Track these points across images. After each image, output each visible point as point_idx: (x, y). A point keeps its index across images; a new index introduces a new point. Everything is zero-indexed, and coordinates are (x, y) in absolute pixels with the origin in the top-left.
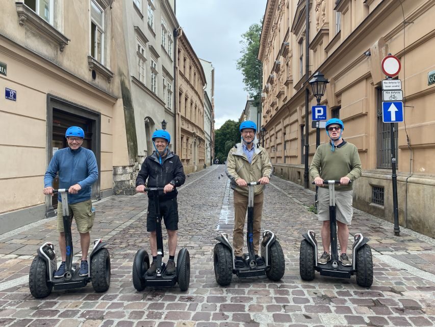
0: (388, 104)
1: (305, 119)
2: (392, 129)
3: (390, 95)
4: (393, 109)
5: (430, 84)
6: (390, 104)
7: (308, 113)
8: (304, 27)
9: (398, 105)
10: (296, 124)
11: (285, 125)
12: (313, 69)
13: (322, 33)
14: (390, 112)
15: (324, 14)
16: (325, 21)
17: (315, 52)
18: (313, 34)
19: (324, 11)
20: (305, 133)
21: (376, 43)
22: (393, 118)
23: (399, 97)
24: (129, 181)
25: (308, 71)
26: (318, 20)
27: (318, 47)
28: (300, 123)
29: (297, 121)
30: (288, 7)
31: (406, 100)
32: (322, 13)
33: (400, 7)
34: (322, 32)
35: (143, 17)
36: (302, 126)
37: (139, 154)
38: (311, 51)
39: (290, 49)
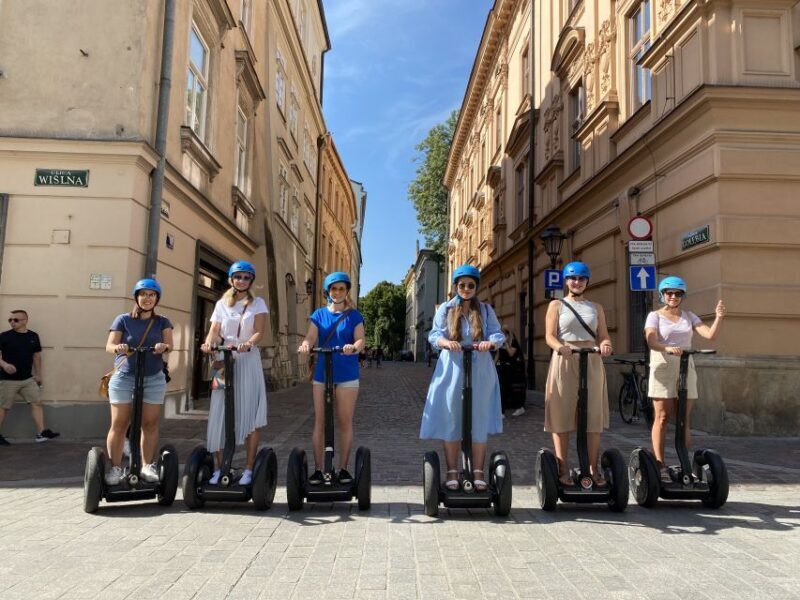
0: (637, 269)
1: (527, 285)
2: (643, 300)
3: (639, 258)
4: (643, 275)
5: (684, 249)
6: (640, 269)
7: (532, 276)
8: (526, 149)
9: (649, 269)
10: (513, 291)
11: (493, 293)
12: (541, 212)
13: (555, 165)
14: (639, 278)
15: (557, 139)
16: (558, 148)
17: (543, 188)
18: (541, 163)
19: (557, 134)
20: (527, 305)
21: (626, 193)
22: (644, 285)
23: (651, 261)
24: (270, 369)
25: (532, 216)
26: (548, 144)
27: (548, 182)
28: (519, 290)
29: (514, 287)
30: (499, 113)
31: (659, 266)
32: (554, 136)
33: (650, 157)
34: (554, 163)
35: (285, 121)
36: (522, 296)
37: (281, 330)
38: (538, 188)
39: (502, 177)
